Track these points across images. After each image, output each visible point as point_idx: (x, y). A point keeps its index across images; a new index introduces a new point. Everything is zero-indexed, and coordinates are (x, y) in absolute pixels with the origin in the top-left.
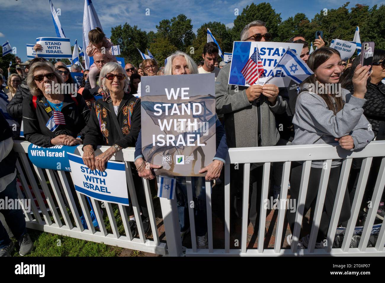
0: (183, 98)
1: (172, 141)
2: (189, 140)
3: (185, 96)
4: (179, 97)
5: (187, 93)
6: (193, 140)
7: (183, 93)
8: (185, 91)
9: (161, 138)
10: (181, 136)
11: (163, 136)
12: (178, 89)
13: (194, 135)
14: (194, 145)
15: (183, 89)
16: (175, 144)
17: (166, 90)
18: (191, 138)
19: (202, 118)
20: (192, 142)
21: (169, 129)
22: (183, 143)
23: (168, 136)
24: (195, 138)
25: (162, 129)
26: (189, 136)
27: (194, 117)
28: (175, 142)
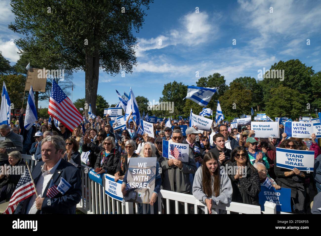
0: (144, 167)
1: (137, 186)
2: (144, 185)
3: (145, 166)
4: (143, 166)
5: (146, 165)
6: (146, 186)
7: (144, 165)
8: (145, 164)
9: (133, 184)
10: (141, 184)
11: (134, 183)
12: (143, 163)
13: (146, 183)
14: (146, 188)
15: (144, 163)
16: (139, 187)
17: (138, 163)
18: (145, 184)
19: (150, 176)
20: (145, 187)
21: (137, 180)
22: (142, 187)
23: (137, 183)
24: (147, 185)
25: (135, 180)
26: (144, 183)
27: (147, 175)
28: (139, 186)
